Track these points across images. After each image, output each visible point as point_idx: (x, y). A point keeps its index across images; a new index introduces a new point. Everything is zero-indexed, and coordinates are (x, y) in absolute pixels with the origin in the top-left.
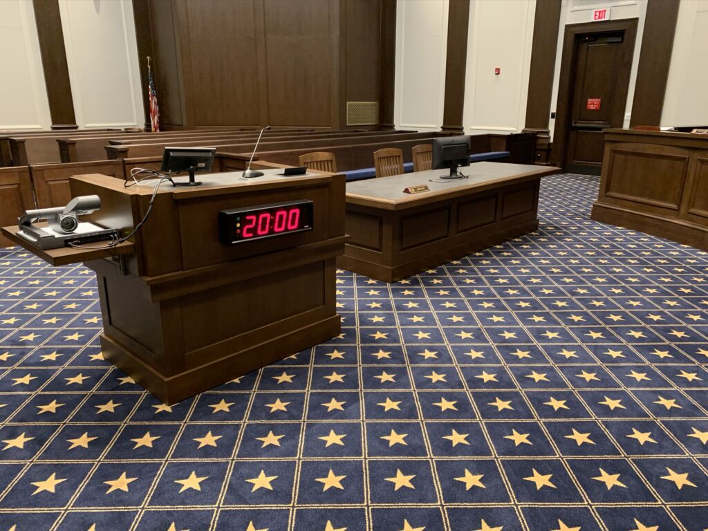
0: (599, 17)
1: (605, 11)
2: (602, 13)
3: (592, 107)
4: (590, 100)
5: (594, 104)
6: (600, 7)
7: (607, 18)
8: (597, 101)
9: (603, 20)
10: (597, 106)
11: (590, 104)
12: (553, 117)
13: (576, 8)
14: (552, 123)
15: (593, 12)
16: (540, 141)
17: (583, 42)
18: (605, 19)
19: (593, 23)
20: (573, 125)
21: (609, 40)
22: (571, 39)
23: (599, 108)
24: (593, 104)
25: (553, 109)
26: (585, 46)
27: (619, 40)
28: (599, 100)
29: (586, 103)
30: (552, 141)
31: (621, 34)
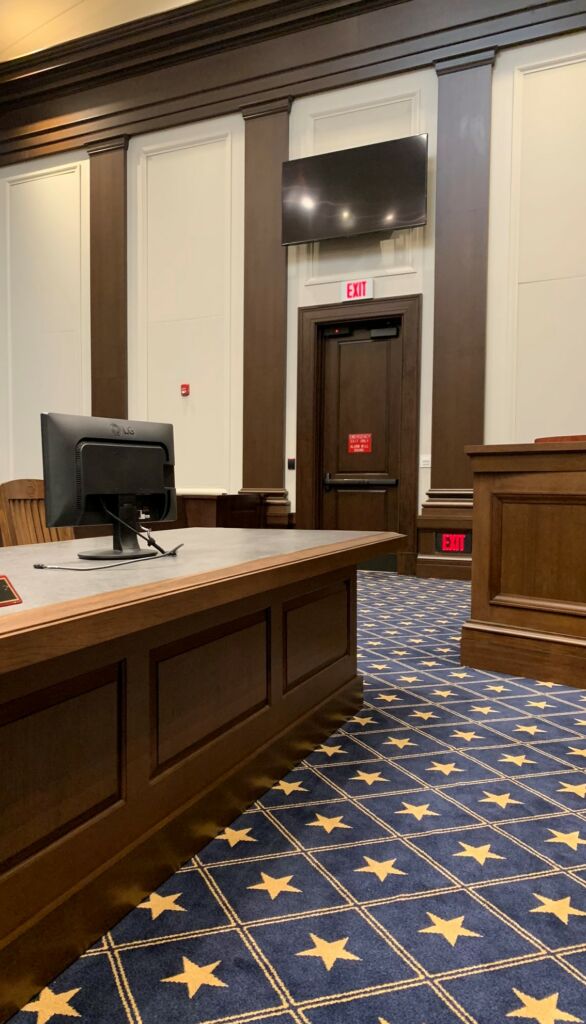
0: (356, 294)
1: (364, 283)
2: (359, 287)
3: (358, 449)
4: (352, 437)
5: (361, 444)
6: (356, 277)
7: (369, 295)
8: (365, 437)
9: (362, 298)
10: (366, 447)
11: (354, 444)
12: (291, 466)
13: (313, 280)
14: (290, 479)
15: (345, 284)
16: (271, 511)
17: (331, 337)
18: (366, 297)
19: (345, 303)
20: (328, 480)
21: (375, 333)
22: (311, 332)
23: (370, 451)
24: (359, 443)
25: (291, 452)
26: (333, 344)
27: (392, 332)
28: (370, 435)
29: (347, 441)
30: (293, 510)
31: (394, 321)
